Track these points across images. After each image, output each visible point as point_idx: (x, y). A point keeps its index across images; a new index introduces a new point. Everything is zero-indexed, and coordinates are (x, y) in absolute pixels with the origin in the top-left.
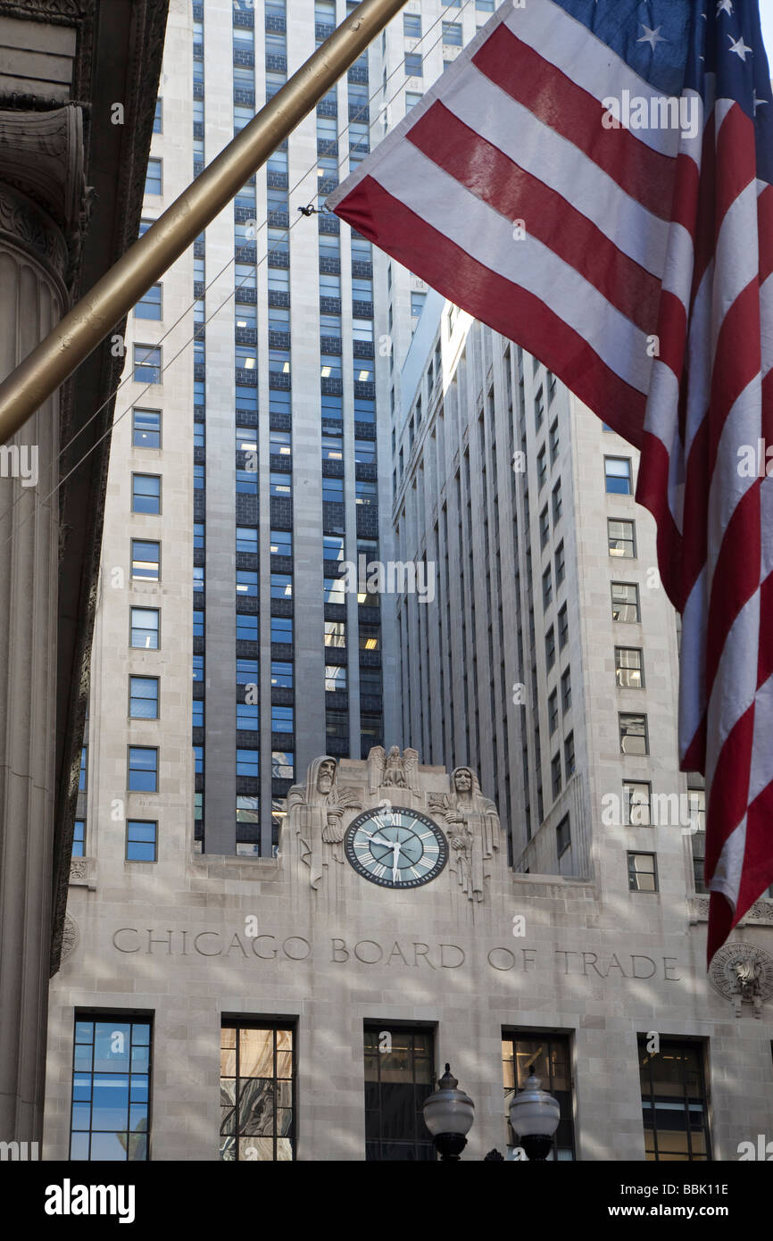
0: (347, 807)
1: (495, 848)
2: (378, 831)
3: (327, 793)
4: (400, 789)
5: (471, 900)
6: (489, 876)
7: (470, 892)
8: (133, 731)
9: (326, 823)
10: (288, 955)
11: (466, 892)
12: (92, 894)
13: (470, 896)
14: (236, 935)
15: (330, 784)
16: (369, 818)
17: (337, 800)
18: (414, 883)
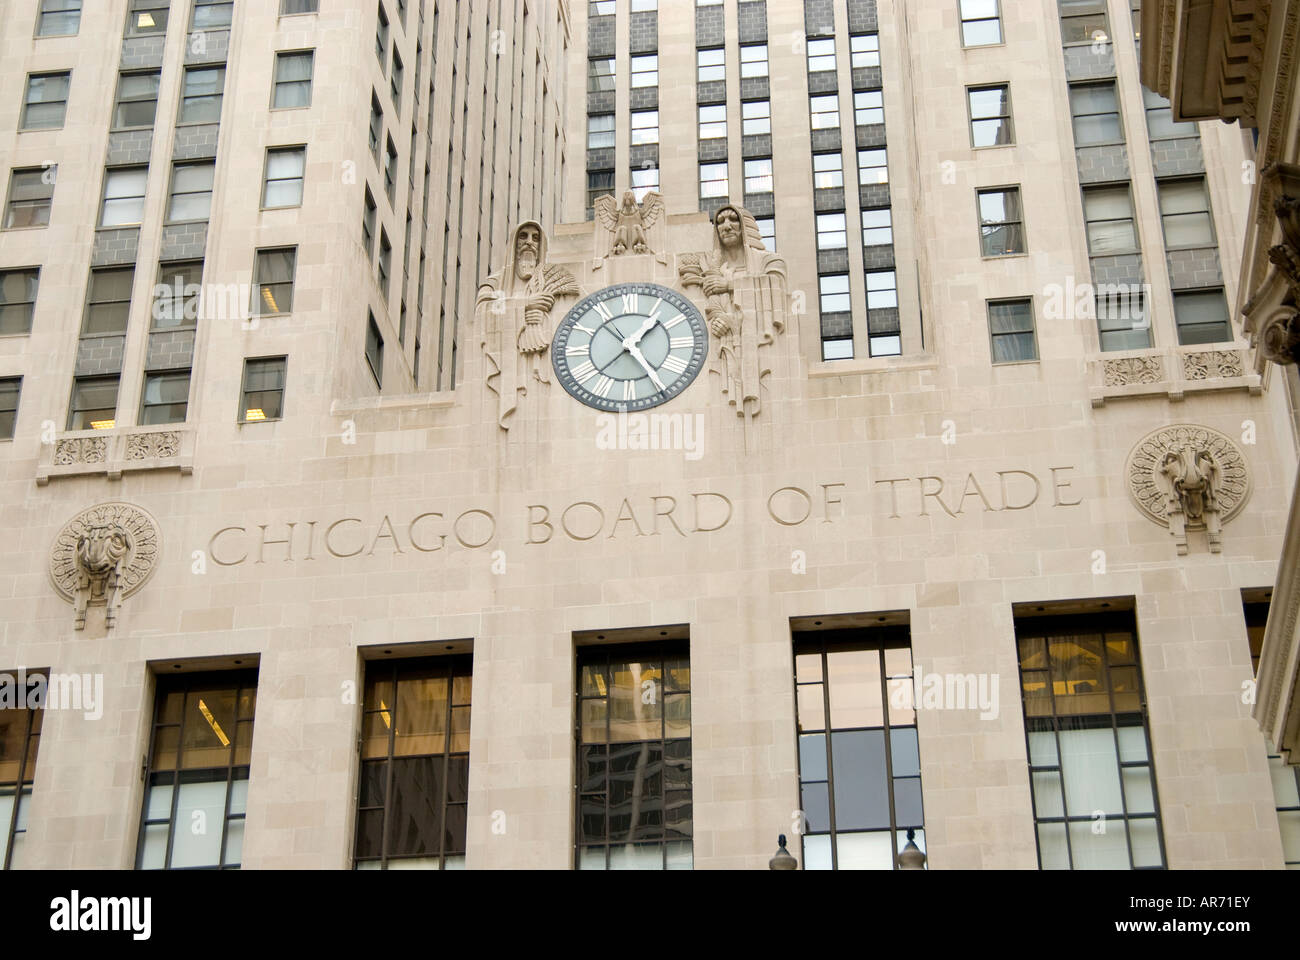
0: (558, 295)
1: (777, 326)
2: (603, 326)
3: (527, 279)
4: (638, 256)
5: (741, 415)
6: (768, 372)
7: (739, 403)
8: (264, 226)
9: (522, 323)
10: (462, 542)
11: (733, 403)
12: (186, 480)
13: (740, 407)
14: (386, 517)
15: (533, 263)
16: (591, 308)
17: (541, 287)
18: (655, 399)
